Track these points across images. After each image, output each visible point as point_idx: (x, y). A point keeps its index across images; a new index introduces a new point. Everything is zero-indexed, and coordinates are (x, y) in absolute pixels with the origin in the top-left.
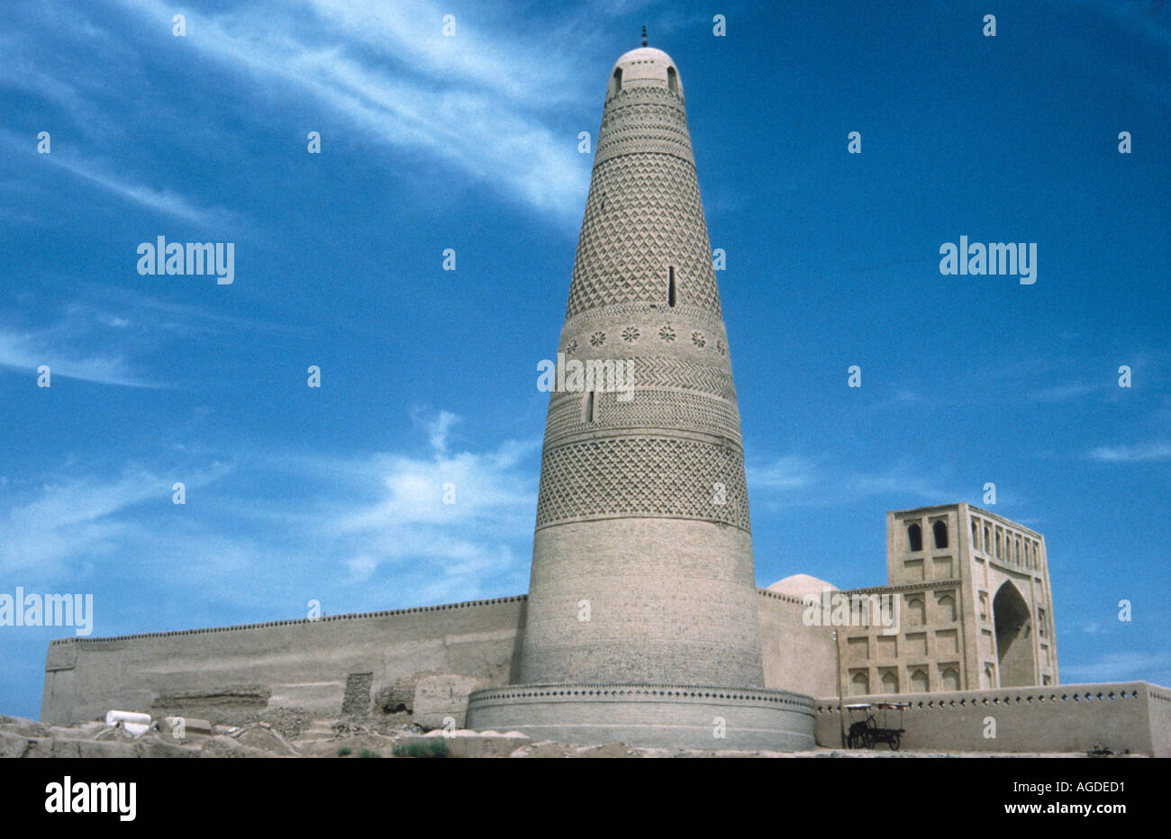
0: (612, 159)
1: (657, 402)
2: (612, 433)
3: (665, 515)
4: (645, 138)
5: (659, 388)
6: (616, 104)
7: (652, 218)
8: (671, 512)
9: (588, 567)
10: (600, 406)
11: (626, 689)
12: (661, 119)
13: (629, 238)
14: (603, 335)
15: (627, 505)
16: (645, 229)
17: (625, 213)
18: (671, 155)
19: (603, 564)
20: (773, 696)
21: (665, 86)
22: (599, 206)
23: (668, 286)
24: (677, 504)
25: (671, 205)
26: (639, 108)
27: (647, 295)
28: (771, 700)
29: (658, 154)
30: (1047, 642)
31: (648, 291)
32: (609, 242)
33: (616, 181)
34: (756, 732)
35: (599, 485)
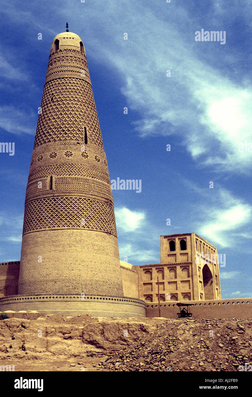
0: (56, 79)
1: (82, 183)
2: (61, 194)
3: (86, 229)
4: (71, 71)
5: (82, 177)
6: (56, 55)
7: (76, 106)
8: (89, 228)
9: (53, 249)
10: (56, 183)
11: (76, 296)
12: (78, 64)
13: (66, 114)
14: (56, 154)
15: (70, 224)
16: (73, 110)
17: (63, 103)
18: (83, 80)
19: (60, 247)
20: (134, 300)
21: (79, 49)
22: (50, 99)
23: (84, 135)
24: (91, 224)
25: (84, 101)
26: (68, 58)
27: (75, 138)
28: (133, 302)
29: (77, 79)
30: (218, 288)
31: (75, 137)
32: (56, 115)
33: (58, 89)
34: (128, 314)
35: (57, 215)
